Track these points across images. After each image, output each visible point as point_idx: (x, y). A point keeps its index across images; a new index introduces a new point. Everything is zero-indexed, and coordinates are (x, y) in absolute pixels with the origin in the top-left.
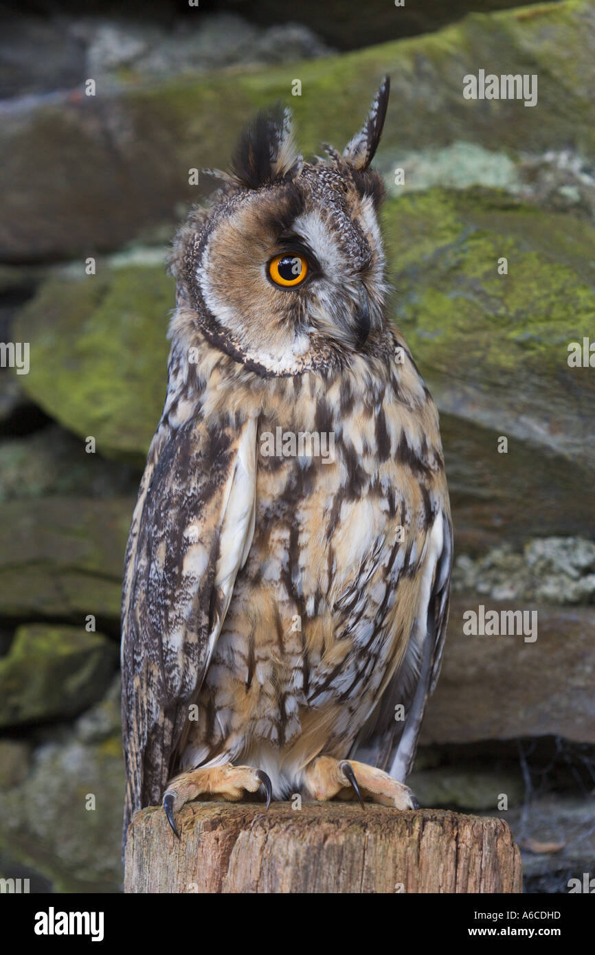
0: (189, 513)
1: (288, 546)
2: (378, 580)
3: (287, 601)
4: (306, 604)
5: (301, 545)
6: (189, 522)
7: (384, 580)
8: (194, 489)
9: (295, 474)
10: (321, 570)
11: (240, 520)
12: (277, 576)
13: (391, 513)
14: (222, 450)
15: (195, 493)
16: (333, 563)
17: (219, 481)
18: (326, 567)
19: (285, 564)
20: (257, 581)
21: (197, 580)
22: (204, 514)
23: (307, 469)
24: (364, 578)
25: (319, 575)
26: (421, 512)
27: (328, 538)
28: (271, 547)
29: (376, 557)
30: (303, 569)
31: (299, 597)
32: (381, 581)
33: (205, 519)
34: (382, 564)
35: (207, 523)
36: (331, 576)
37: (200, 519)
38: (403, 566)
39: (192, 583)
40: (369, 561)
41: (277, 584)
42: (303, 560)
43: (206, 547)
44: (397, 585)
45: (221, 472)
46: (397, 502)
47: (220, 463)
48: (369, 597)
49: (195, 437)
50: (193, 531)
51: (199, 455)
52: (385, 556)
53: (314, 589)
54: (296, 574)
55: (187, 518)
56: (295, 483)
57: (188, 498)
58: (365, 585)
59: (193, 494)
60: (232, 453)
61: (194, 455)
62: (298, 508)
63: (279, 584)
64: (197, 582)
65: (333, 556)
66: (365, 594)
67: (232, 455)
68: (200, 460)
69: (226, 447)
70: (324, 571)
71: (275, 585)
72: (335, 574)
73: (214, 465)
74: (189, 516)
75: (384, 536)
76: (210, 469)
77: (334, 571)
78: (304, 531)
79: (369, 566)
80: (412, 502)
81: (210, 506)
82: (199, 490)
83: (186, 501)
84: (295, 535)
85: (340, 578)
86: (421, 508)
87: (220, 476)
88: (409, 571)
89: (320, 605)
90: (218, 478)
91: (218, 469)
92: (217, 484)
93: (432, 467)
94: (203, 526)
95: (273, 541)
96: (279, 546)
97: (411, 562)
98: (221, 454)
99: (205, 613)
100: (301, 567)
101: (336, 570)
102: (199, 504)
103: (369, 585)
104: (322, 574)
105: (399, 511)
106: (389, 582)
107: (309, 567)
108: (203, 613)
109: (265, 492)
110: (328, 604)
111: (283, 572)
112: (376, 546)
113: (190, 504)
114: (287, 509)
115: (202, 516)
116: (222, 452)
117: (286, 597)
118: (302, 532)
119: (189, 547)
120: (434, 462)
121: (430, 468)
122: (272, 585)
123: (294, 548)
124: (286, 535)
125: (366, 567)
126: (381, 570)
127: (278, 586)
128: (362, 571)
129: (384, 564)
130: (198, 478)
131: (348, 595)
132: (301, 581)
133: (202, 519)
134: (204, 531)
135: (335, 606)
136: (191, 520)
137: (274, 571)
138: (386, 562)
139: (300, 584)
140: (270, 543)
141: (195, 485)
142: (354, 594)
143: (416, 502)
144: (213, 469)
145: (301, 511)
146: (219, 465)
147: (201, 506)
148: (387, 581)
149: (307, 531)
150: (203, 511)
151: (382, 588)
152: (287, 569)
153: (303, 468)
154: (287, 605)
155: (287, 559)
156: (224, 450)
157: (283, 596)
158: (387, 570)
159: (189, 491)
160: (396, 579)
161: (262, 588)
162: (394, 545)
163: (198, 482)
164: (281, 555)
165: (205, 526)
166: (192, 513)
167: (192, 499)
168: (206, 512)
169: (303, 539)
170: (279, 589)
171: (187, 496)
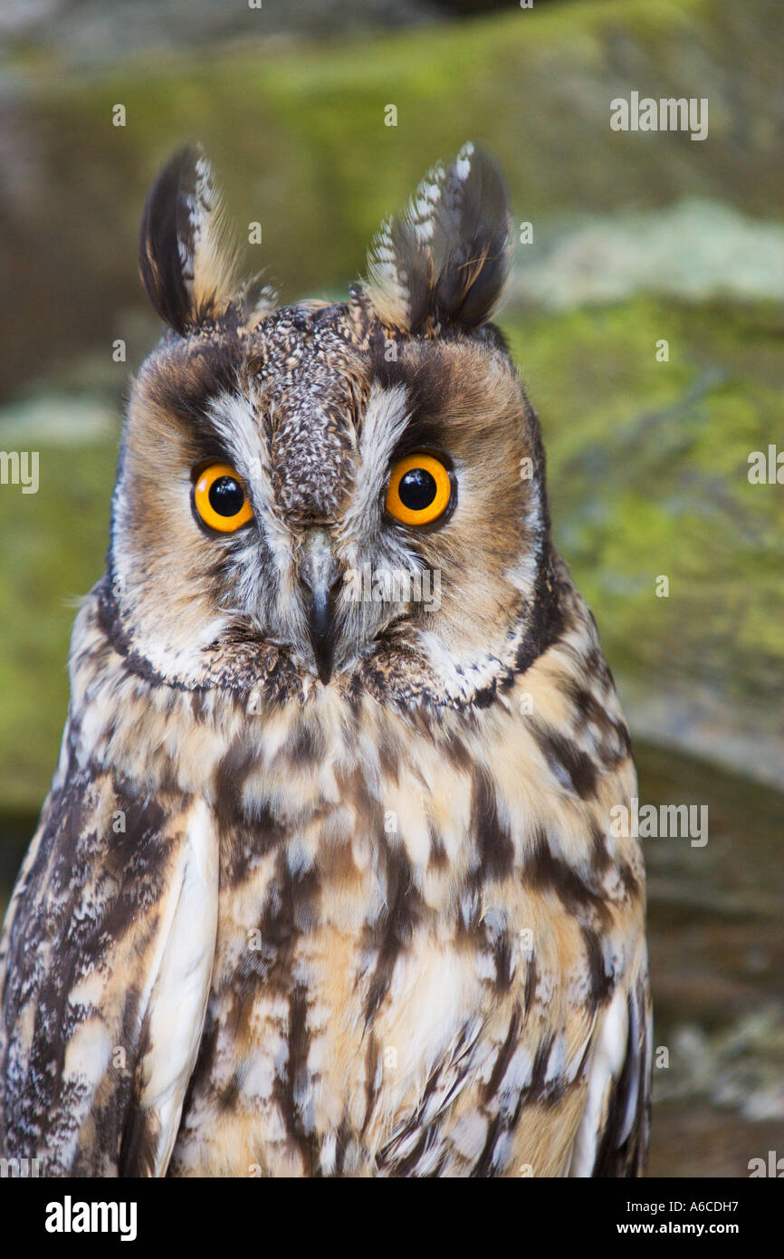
0: (81, 955)
1: (286, 1031)
2: (469, 1111)
3: (282, 1141)
4: (320, 1149)
5: (313, 1029)
6: (80, 975)
7: (482, 1110)
8: (90, 905)
9: (279, 886)
10: (352, 1081)
11: (188, 975)
12: (267, 1089)
13: (502, 982)
14: (149, 831)
15: (92, 915)
16: (376, 1068)
17: (142, 895)
18: (362, 1076)
19: (281, 1068)
20: (229, 1099)
21: (88, 1092)
22: (109, 962)
23: (302, 876)
24: (436, 1102)
25: (348, 1091)
26: (580, 978)
27: (367, 1019)
28: (255, 1031)
29: (463, 1063)
30: (316, 1078)
31: (307, 1134)
32: (475, 1110)
33: (110, 972)
34: (478, 1077)
35: (113, 978)
36: (372, 1095)
37: (100, 971)
38: (529, 1082)
39: (79, 1098)
40: (445, 1068)
41: (265, 1104)
42: (316, 1058)
43: (108, 1026)
44: (514, 1122)
45: (147, 879)
46: (517, 962)
47: (145, 858)
48: (450, 1144)
49: (90, 801)
50: (87, 992)
51: (93, 838)
52: (484, 1061)
53: (336, 1121)
54: (303, 1087)
55: (77, 966)
56: (278, 903)
57: (79, 922)
58: (440, 1117)
59: (87, 916)
60: (170, 841)
61: (84, 836)
62: (296, 956)
63: (269, 1104)
64: (90, 1095)
65: (376, 1055)
66: (441, 1136)
67: (169, 845)
68: (95, 847)
69: (156, 829)
70: (357, 1084)
71: (261, 1108)
72: (379, 1091)
73: (132, 860)
74: (82, 963)
75: (479, 1023)
76: (125, 870)
77: (377, 1085)
78: (318, 1004)
79: (447, 1079)
80: (554, 958)
81: (124, 946)
82: (99, 910)
83: (75, 930)
84: (299, 1012)
85: (389, 1101)
86: (580, 970)
87: (144, 885)
88: (545, 1093)
89: (348, 1153)
90: (140, 891)
91: (141, 871)
92: (139, 902)
93: (612, 895)
94: (105, 986)
95: (258, 1018)
96: (269, 1029)
97: (549, 1077)
98: (147, 840)
99: (112, 1159)
100: (312, 1073)
101: (383, 1083)
102: (101, 939)
103: (448, 1117)
104: (353, 1091)
105: (521, 978)
106: (494, 1116)
107: (327, 1073)
108: (107, 1158)
109: (230, 920)
110: (365, 1152)
111: (277, 1082)
112: (462, 1040)
113: (82, 935)
114: (275, 960)
115: (105, 965)
116: (149, 837)
117: (282, 1134)
118: (312, 1004)
119: (77, 1026)
120: (618, 886)
121: (605, 896)
122: (257, 1106)
123: (298, 1037)
124: (282, 1009)
125: (440, 1081)
126: (474, 1090)
127: (268, 1109)
128: (431, 1088)
129: (482, 1079)
130: (98, 885)
131: (402, 1136)
132: (311, 1103)
133: (105, 972)
134: (107, 992)
135: (377, 1157)
136: (84, 971)
137: (260, 1079)
138: (486, 1074)
139: (310, 1107)
140: (252, 1023)
141: (95, 898)
142: (416, 1135)
143: (564, 959)
144: (129, 870)
145: (302, 961)
146: (143, 862)
147: (106, 945)
148: (489, 1114)
149: (324, 1002)
150: (108, 955)
151: (479, 1128)
152: (284, 1077)
153: (293, 874)
154: (283, 1150)
155: (286, 1055)
156: (152, 833)
157: (274, 1131)
158: (489, 1090)
159: (80, 909)
160: (512, 1111)
161: (239, 1111)
162: (504, 1041)
163: (96, 892)
164: (275, 1047)
165: (109, 984)
166: (87, 958)
167: (86, 925)
168: (114, 957)
169: (314, 1019)
170: (269, 1114)
171: (75, 917)
